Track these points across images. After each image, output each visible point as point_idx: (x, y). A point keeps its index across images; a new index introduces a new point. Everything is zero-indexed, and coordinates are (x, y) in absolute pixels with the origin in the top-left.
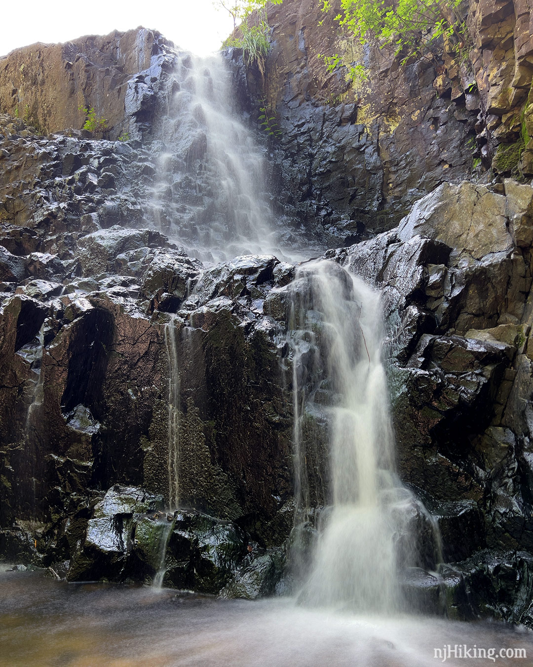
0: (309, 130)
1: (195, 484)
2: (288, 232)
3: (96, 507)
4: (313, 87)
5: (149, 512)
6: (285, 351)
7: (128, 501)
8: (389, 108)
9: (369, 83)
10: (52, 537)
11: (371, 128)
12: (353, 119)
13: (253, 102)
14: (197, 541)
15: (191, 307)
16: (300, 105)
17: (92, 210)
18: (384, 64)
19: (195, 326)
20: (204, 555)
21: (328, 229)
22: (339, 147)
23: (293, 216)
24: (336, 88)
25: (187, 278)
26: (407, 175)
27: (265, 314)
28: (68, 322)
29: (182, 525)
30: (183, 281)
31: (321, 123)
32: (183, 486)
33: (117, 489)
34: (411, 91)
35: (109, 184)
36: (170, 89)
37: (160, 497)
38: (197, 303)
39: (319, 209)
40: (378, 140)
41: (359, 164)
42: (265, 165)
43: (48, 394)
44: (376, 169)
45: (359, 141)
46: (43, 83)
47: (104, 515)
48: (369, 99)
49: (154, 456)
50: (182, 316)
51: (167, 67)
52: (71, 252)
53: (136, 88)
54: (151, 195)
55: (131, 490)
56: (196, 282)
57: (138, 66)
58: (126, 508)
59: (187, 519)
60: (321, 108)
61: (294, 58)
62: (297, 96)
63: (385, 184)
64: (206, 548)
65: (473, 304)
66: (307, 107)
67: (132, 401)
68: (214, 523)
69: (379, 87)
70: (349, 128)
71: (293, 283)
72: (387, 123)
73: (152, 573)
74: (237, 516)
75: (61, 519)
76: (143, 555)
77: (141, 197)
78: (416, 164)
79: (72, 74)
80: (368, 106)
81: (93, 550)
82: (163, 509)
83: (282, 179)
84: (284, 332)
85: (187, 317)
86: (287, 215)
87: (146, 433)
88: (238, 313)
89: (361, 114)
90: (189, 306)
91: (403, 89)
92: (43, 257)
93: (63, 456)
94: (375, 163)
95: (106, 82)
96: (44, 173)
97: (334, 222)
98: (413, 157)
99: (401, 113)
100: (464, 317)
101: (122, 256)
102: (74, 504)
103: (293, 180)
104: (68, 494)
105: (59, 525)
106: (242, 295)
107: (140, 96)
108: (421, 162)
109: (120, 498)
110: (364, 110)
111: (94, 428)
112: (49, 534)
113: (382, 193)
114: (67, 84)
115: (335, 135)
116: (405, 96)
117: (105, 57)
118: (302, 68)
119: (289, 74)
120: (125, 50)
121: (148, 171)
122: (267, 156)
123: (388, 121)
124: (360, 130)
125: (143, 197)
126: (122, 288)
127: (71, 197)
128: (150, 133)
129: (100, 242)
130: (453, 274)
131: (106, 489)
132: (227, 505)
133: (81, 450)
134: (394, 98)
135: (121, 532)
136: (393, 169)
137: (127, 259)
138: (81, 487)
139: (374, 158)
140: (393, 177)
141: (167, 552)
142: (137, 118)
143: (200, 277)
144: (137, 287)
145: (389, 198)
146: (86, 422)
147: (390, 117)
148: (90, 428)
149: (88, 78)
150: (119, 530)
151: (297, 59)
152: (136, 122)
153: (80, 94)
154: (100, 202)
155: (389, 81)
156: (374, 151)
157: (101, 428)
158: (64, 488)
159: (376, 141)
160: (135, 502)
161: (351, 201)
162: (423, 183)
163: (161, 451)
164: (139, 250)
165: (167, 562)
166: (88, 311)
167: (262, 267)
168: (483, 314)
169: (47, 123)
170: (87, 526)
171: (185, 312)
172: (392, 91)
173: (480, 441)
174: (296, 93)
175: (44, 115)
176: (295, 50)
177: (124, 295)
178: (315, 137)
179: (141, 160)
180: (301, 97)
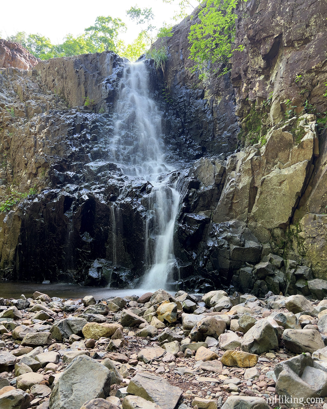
0: (184, 101)
1: (121, 258)
2: (171, 154)
3: (91, 265)
4: (186, 79)
5: (108, 266)
6: (145, 218)
7: (101, 263)
8: (217, 92)
9: (209, 79)
10: (79, 275)
11: (210, 101)
12: (202, 96)
13: (160, 86)
14: (119, 274)
15: (120, 200)
16: (180, 88)
17: (88, 152)
18: (216, 70)
19: (120, 208)
20: (121, 278)
21: (189, 150)
22: (196, 110)
23: (174, 145)
24: (196, 80)
25: (119, 188)
26: (224, 125)
27: (141, 204)
28: (80, 204)
29: (115, 270)
30: (118, 189)
31: (189, 97)
32: (118, 259)
33: (98, 260)
34: (226, 85)
35: (95, 139)
36: (120, 87)
37: (111, 262)
38: (122, 199)
39: (186, 140)
40: (212, 108)
41: (204, 118)
42: (162, 120)
43: (75, 228)
44: (211, 122)
45: (204, 108)
46: (66, 78)
47: (93, 268)
48: (209, 87)
49: (109, 249)
50: (116, 203)
51: (120, 75)
52: (81, 171)
53: (106, 86)
54: (112, 142)
55: (103, 260)
56: (122, 189)
57: (107, 72)
58: (100, 265)
59: (117, 268)
60: (189, 90)
61: (178, 63)
62: (179, 83)
63: (215, 129)
64: (121, 276)
65: (201, 203)
66: (184, 89)
67: (102, 231)
68: (125, 269)
69: (213, 82)
70: (200, 101)
71: (150, 194)
72: (216, 99)
73: (107, 284)
74: (132, 267)
75: (81, 269)
76: (105, 279)
77: (107, 143)
78: (227, 120)
79: (79, 76)
80: (209, 90)
81: (90, 277)
82: (112, 266)
83: (171, 126)
84: (146, 211)
85: (117, 204)
86: (172, 144)
87: (107, 242)
88: (132, 204)
89: (206, 94)
90: (119, 199)
91: (222, 85)
92: (71, 174)
93: (81, 249)
94: (210, 119)
95: (93, 81)
96: (69, 133)
97: (192, 147)
98: (226, 117)
99: (222, 95)
100: (198, 207)
101: (99, 174)
102: (85, 264)
103: (176, 126)
104: (83, 262)
105: (81, 271)
106: (135, 197)
107: (108, 90)
108: (229, 119)
109: (99, 262)
110: (207, 92)
111: (90, 240)
112: (78, 274)
113: (213, 133)
114: (76, 80)
115: (195, 104)
116: (224, 87)
117: (93, 67)
118: (182, 69)
119: (176, 71)
120: (102, 64)
121: (111, 130)
122: (164, 116)
123: (217, 98)
124: (205, 102)
125: (108, 144)
126: (98, 190)
127: (80, 145)
128: (113, 107)
129: (91, 168)
130: (196, 193)
131: (95, 260)
132: (130, 264)
133: (86, 247)
134: (219, 88)
135: (99, 273)
136: (218, 122)
137: (101, 176)
138: (87, 259)
139: (210, 116)
140: (218, 125)
141: (112, 278)
142: (107, 101)
143: (124, 188)
144: (104, 189)
145: (216, 135)
146: (88, 238)
147: (218, 96)
148: (89, 240)
149: (86, 78)
150: (98, 272)
151: (179, 64)
152: (107, 102)
153: (82, 86)
154: (91, 148)
155: (217, 79)
156: (210, 113)
157: (93, 240)
158: (82, 259)
159: (211, 108)
160: (103, 264)
161: (200, 136)
162: (230, 129)
163: (111, 247)
164: (105, 172)
165: (111, 281)
166: (87, 200)
167: (142, 186)
168: (204, 206)
169: (69, 98)
170: (89, 270)
171: (117, 202)
172: (219, 84)
173: (198, 245)
174: (179, 82)
175: (67, 94)
176: (179, 59)
177: (99, 193)
178: (187, 104)
179: (108, 125)
180: (181, 83)
